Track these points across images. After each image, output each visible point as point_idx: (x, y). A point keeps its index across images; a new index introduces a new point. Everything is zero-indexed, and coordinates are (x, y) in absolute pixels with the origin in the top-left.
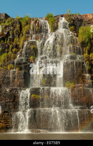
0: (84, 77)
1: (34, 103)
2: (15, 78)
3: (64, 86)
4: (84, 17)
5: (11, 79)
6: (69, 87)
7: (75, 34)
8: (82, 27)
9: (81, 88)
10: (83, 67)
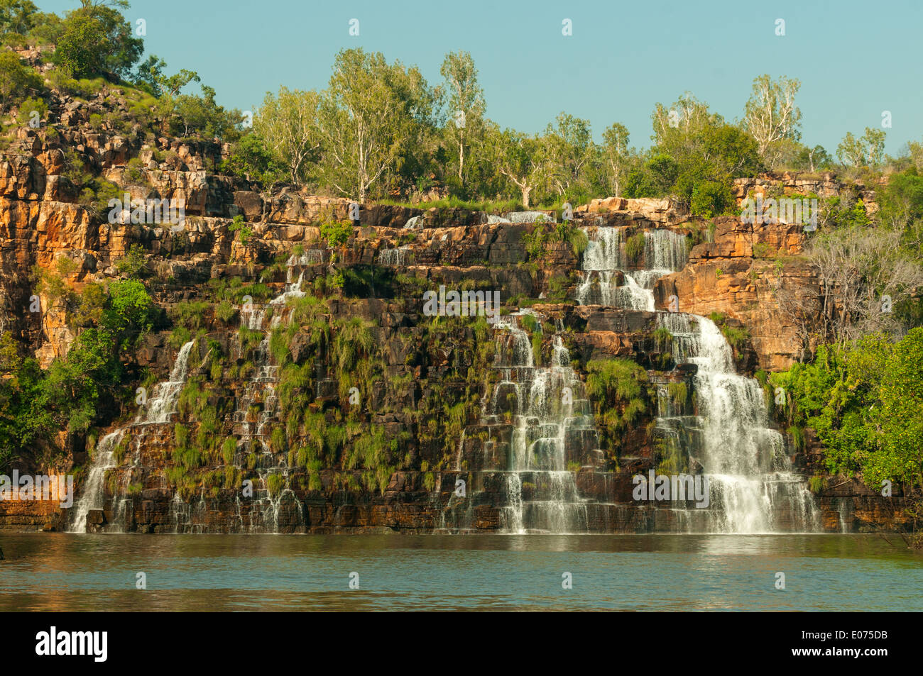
0: (594, 455)
1: (527, 495)
2: (492, 455)
3: (566, 469)
4: (596, 339)
5: (485, 456)
6: (573, 469)
7: (581, 376)
8: (590, 362)
9: (590, 471)
10: (594, 438)
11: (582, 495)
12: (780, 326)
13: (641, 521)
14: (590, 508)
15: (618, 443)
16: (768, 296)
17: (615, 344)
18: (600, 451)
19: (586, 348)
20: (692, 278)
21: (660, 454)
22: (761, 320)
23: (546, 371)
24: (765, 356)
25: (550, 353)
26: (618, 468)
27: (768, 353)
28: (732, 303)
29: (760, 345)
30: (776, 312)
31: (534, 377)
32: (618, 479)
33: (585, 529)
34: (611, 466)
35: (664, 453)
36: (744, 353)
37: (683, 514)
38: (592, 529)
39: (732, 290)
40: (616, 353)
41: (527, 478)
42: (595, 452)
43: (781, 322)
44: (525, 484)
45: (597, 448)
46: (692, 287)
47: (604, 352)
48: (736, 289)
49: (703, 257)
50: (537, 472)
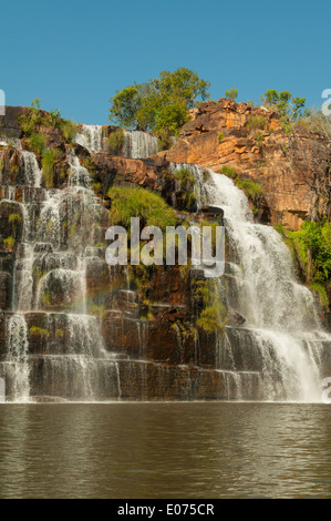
0: (122, 297)
6: (97, 313)
7: (104, 201)
8: (113, 188)
9: (118, 316)
11: (110, 348)
12: (292, 183)
13: (185, 385)
14: (122, 365)
15: (148, 285)
16: (277, 155)
17: (141, 172)
18: (129, 292)
19: (108, 172)
20: (186, 148)
21: (202, 299)
22: (274, 177)
23: (60, 193)
24: (278, 212)
25: (65, 172)
26: (150, 315)
27: (281, 209)
28: (238, 163)
29: (274, 200)
30: (288, 169)
31: (44, 199)
32: (155, 329)
33: (116, 396)
34: (144, 311)
35: (205, 299)
36: (259, 207)
37: (231, 377)
38: (124, 396)
39: (238, 150)
40: (142, 183)
41: (34, 321)
42: (124, 294)
43: (293, 180)
44: (34, 329)
45: (125, 288)
46: (186, 157)
47: (128, 179)
48: (242, 150)
49: (197, 129)
50: (48, 313)
